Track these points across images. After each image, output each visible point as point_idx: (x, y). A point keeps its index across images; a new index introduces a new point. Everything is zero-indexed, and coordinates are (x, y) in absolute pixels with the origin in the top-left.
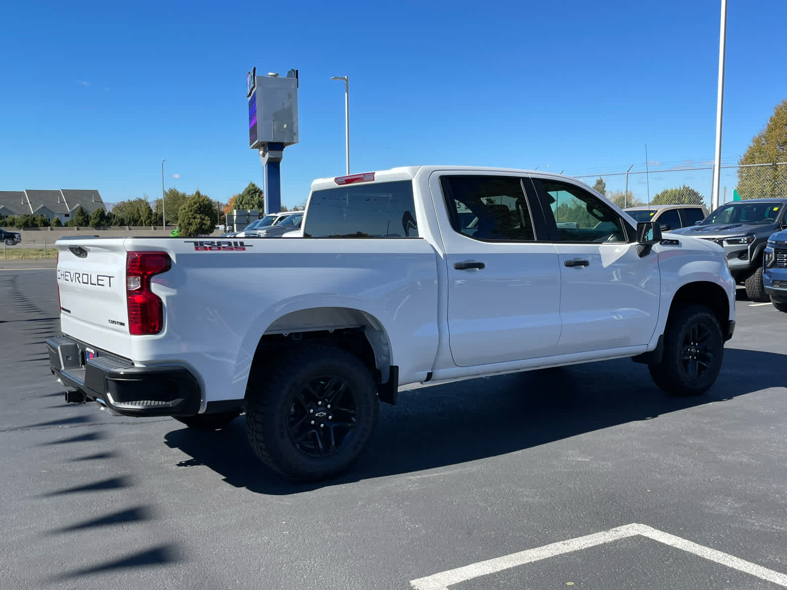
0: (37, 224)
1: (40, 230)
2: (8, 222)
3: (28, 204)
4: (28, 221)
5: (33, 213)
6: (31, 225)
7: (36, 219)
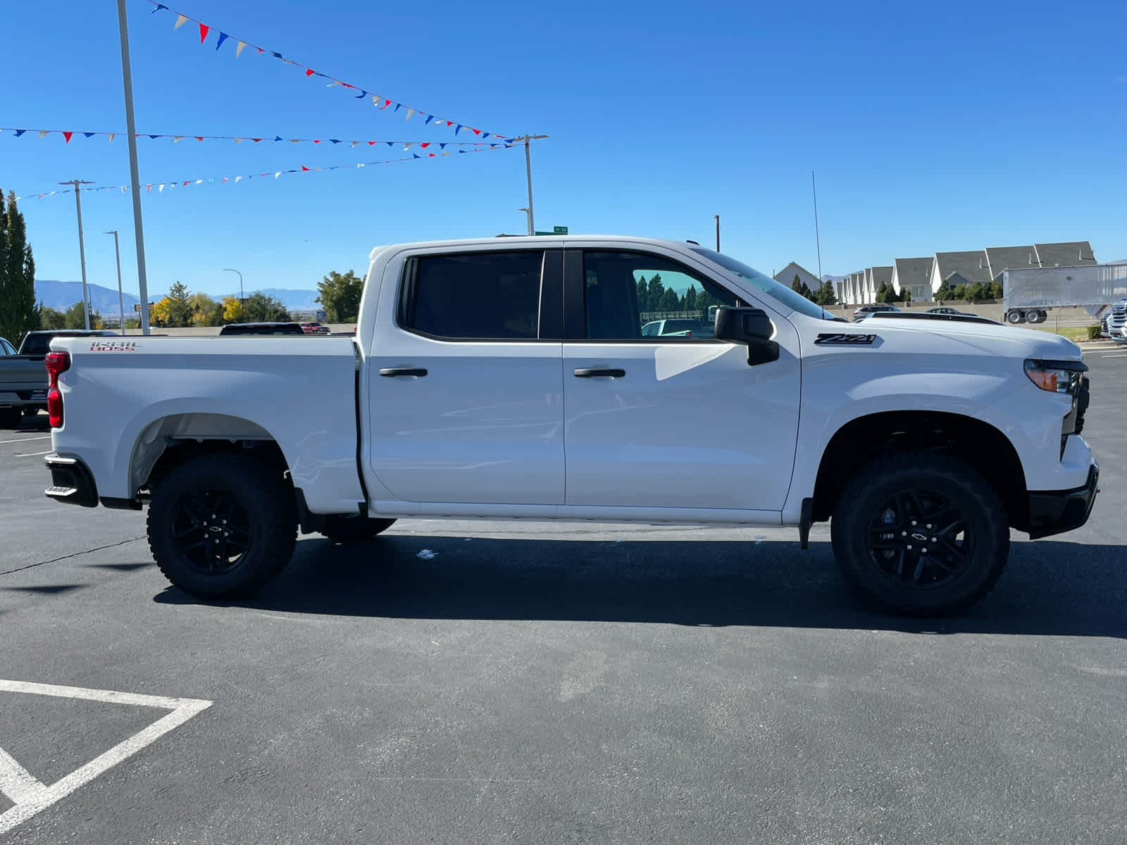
0: (993, 295)
1: (996, 303)
2: (955, 294)
3: (988, 267)
4: (981, 290)
5: (992, 279)
6: (984, 297)
7: (992, 289)
